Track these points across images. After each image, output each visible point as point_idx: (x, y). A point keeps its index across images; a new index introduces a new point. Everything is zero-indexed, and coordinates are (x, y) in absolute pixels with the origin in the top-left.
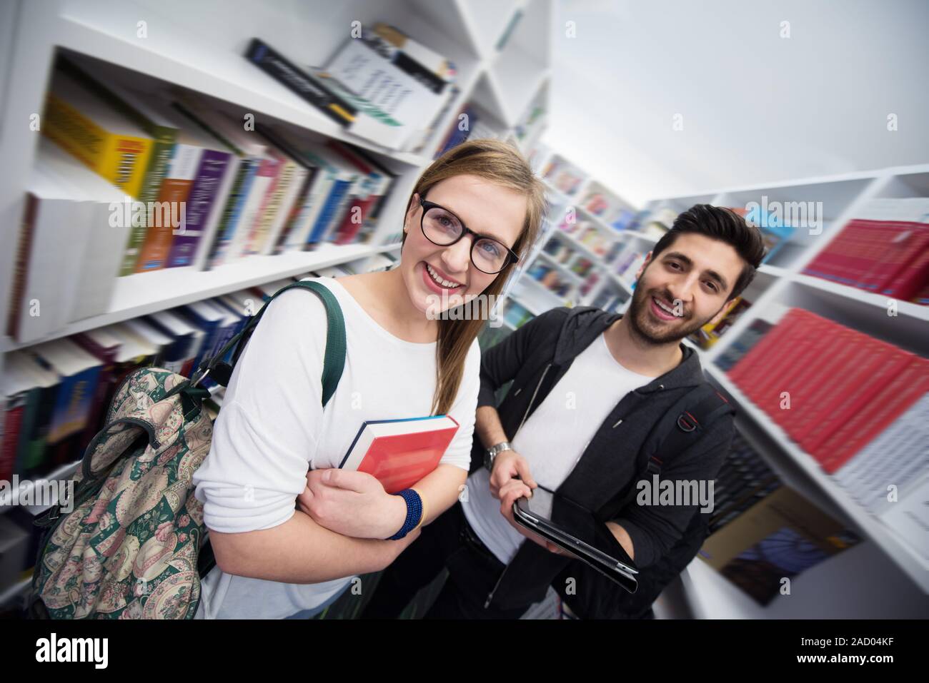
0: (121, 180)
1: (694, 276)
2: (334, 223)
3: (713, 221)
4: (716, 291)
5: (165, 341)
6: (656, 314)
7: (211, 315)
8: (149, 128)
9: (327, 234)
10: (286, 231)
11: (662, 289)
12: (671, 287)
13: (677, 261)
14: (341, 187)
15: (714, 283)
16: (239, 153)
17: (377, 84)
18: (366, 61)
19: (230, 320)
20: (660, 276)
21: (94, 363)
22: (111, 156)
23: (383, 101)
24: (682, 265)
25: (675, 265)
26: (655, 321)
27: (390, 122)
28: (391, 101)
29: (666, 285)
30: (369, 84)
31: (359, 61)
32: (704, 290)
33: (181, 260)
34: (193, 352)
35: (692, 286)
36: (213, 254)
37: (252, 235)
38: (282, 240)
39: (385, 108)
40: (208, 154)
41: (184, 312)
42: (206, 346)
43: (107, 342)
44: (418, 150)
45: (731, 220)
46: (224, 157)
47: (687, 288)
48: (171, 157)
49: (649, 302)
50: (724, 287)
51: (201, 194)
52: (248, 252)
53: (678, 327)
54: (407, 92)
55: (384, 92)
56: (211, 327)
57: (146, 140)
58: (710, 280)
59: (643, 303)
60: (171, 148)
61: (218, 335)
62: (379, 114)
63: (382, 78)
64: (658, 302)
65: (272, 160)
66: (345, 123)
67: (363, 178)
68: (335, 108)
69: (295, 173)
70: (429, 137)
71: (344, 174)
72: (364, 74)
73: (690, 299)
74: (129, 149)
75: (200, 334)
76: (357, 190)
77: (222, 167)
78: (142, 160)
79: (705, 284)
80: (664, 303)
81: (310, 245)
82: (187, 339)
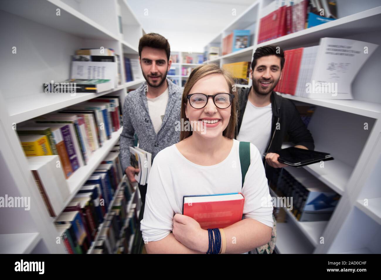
0: (46, 153)
1: (268, 69)
2: (110, 125)
3: (265, 51)
4: (277, 70)
5: (90, 194)
6: (264, 86)
7: (97, 178)
8: (41, 133)
9: (111, 130)
10: (99, 137)
11: (261, 78)
12: (264, 76)
13: (261, 68)
14: (104, 112)
15: (275, 68)
16: (70, 122)
17: (92, 72)
18: (82, 67)
19: (103, 176)
20: (258, 75)
21: (76, 213)
22: (38, 148)
23: (98, 76)
24: (263, 68)
25: (261, 69)
26: (265, 88)
27: (106, 81)
28: (101, 74)
29: (262, 76)
30: (89, 73)
31: (80, 68)
32: (273, 72)
33: (76, 167)
34: (100, 192)
35: (270, 73)
36: (84, 158)
37: (90, 145)
38: (100, 141)
39: (101, 78)
40: (62, 129)
41: (89, 182)
42: (102, 188)
43: (75, 204)
44: (120, 83)
45: (270, 48)
46: (67, 127)
47: (268, 74)
48: (53, 137)
49: (260, 84)
50: (278, 67)
51: (68, 143)
52: (93, 151)
53: (271, 86)
54: (104, 67)
55: (96, 72)
56: (99, 181)
57: (44, 137)
58: (273, 68)
59: (258, 85)
60: (51, 135)
61: (103, 182)
62: (100, 81)
63: (92, 69)
64: (262, 82)
65: (80, 118)
66: (94, 91)
67: (108, 104)
68: (88, 88)
69: (89, 117)
70: (120, 77)
71: (103, 107)
72: (85, 71)
73: (271, 76)
74: (41, 143)
75: (98, 185)
76: (110, 110)
77: (68, 130)
78: (47, 144)
79: (273, 70)
80: (264, 82)
81: (109, 137)
82: (96, 189)
